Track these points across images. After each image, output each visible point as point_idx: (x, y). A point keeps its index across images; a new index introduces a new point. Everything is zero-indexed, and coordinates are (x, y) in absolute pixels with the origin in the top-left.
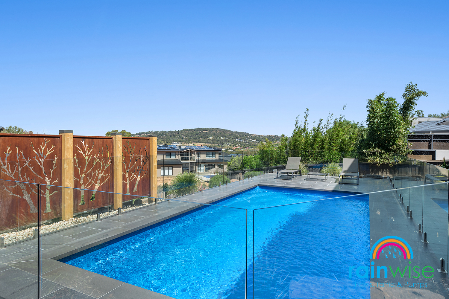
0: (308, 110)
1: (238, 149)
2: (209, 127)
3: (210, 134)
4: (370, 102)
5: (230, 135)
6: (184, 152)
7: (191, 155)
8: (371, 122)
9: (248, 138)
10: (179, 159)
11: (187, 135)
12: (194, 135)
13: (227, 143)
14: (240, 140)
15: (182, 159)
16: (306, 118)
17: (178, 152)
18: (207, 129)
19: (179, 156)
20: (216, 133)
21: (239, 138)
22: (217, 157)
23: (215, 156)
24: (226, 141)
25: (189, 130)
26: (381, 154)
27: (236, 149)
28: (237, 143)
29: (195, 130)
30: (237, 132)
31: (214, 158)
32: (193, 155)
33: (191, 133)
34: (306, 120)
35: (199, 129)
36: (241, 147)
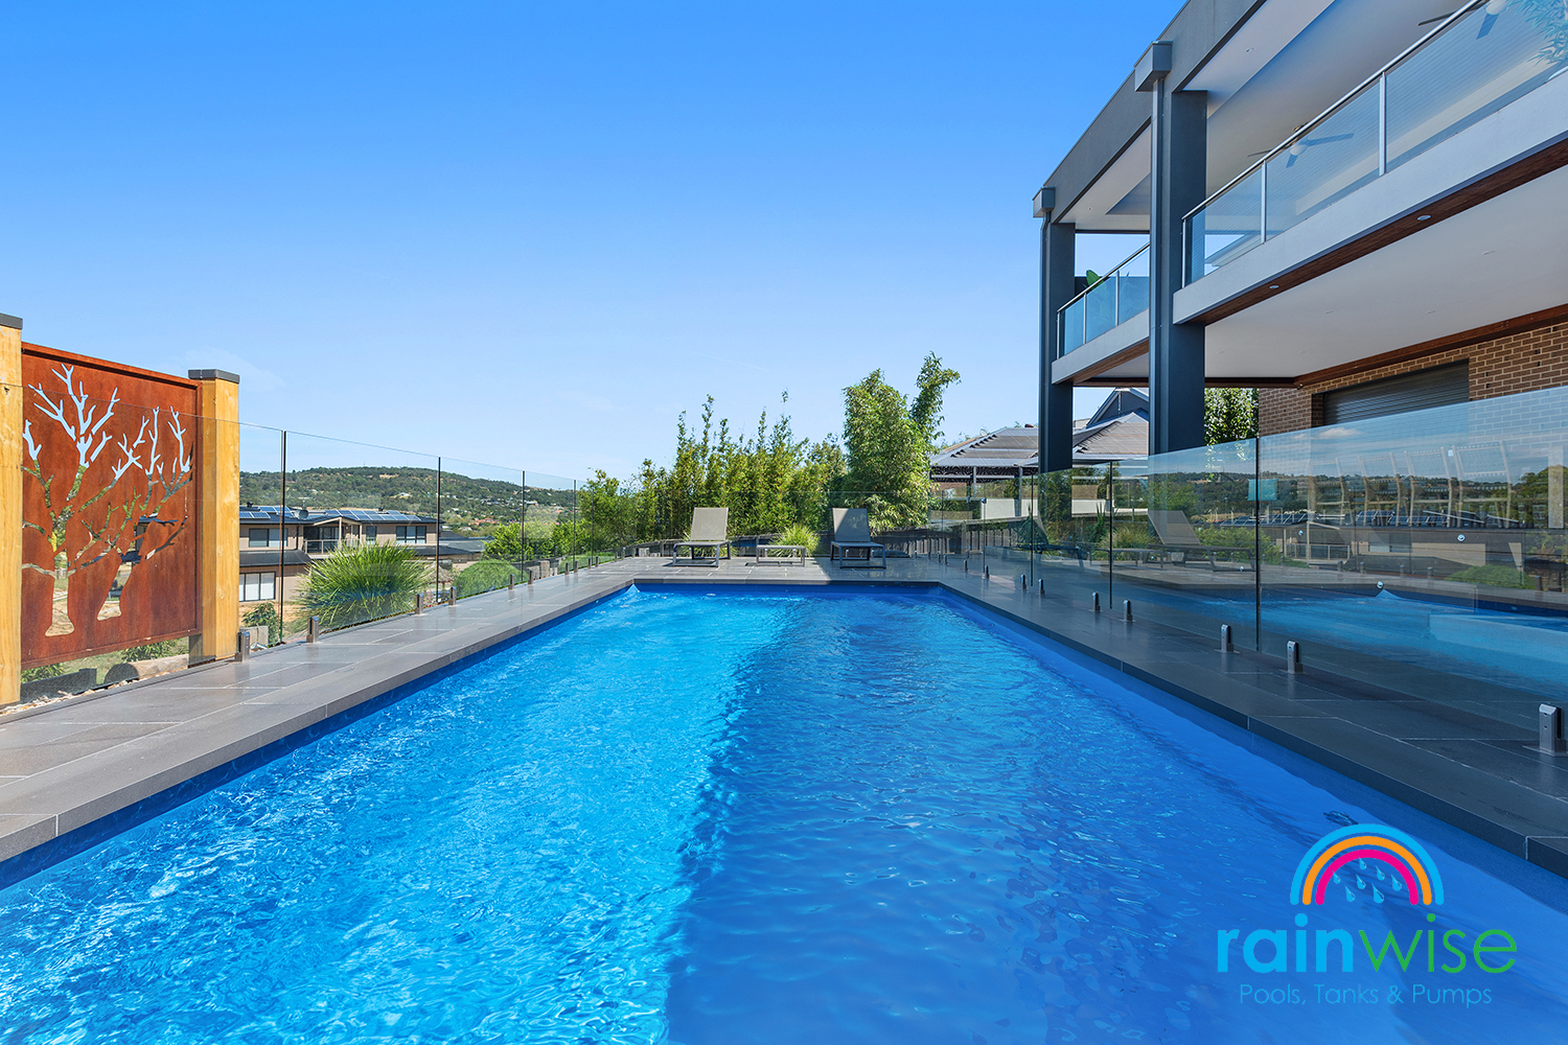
0: (710, 400)
1: (487, 525)
2: (398, 466)
3: (401, 484)
4: (850, 392)
5: (464, 488)
6: (318, 527)
7: (343, 537)
8: (857, 435)
9: (514, 496)
10: (300, 548)
11: (325, 485)
12: (350, 486)
13: (455, 509)
14: (493, 500)
15: (314, 548)
16: (706, 420)
17: (295, 527)
18: (391, 471)
19: (301, 539)
20: (420, 482)
21: (490, 497)
22: (431, 540)
23: (425, 539)
24: (450, 503)
25: (333, 471)
26: (881, 508)
27: (480, 525)
28: (485, 510)
29: (351, 471)
30: (483, 482)
31: (421, 543)
32: (351, 537)
33: (338, 480)
34: (708, 426)
35: (366, 468)
36: (494, 519)
